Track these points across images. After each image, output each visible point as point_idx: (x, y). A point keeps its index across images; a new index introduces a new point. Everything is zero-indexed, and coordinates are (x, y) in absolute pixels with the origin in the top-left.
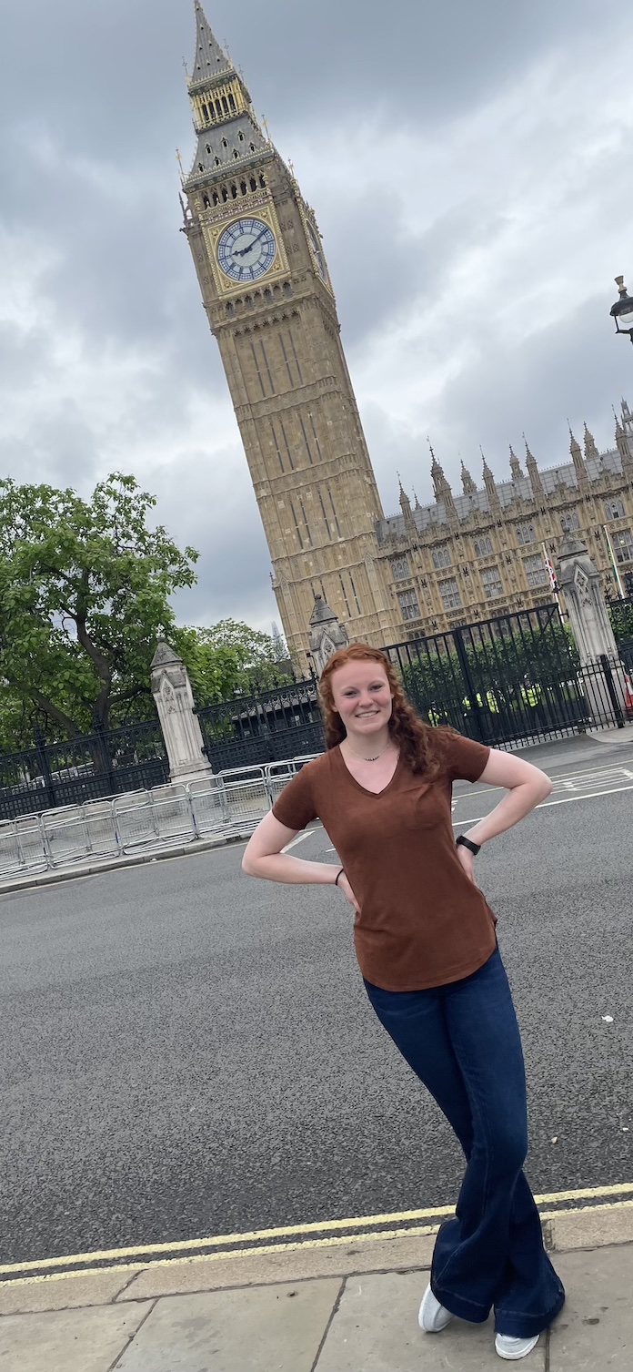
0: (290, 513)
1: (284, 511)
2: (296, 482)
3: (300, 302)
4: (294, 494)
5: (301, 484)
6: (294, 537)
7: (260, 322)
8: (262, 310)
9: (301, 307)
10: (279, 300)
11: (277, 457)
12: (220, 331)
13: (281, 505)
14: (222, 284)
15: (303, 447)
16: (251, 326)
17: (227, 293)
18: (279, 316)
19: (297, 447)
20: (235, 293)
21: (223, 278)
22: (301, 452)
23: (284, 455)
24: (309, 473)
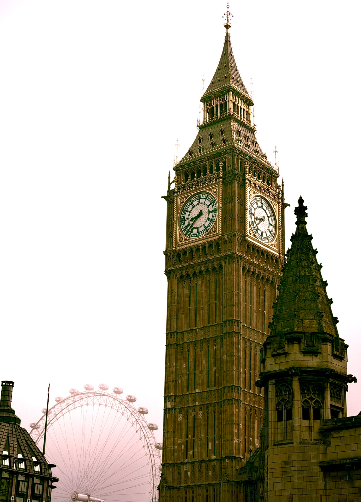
0: (184, 426)
1: (181, 423)
2: (194, 401)
3: (225, 258)
4: (190, 411)
5: (197, 403)
6: (183, 448)
7: (197, 269)
8: (199, 261)
9: (225, 262)
10: (212, 255)
11: (186, 377)
12: (170, 273)
13: (180, 418)
14: (178, 239)
15: (205, 373)
16: (191, 272)
17: (179, 246)
18: (210, 267)
19: (201, 372)
20: (184, 247)
21: (180, 235)
22: (202, 377)
23: (191, 377)
24: (205, 395)
